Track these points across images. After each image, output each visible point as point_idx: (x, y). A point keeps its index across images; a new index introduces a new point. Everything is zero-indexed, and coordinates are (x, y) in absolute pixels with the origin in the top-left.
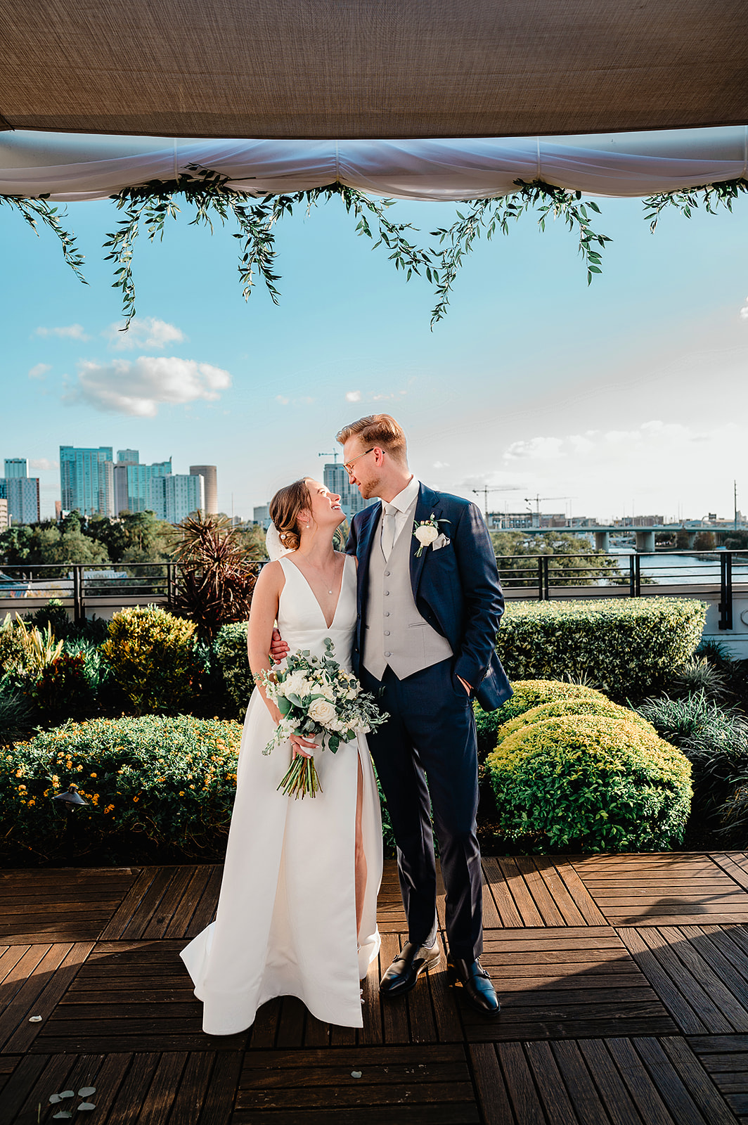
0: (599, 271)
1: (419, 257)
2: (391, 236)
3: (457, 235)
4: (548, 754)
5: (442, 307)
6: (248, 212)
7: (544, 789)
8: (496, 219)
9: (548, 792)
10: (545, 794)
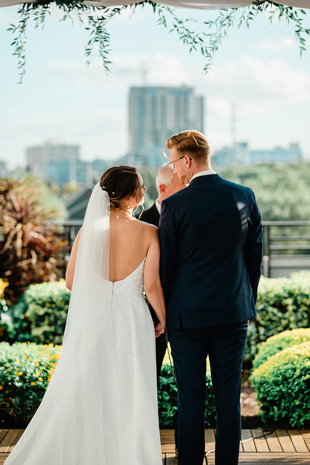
0: (304, 49)
1: (197, 40)
2: (179, 25)
3: (219, 25)
4: (292, 363)
5: (208, 66)
6: (95, 19)
7: (287, 387)
8: (242, 19)
9: (290, 388)
10: (288, 390)
